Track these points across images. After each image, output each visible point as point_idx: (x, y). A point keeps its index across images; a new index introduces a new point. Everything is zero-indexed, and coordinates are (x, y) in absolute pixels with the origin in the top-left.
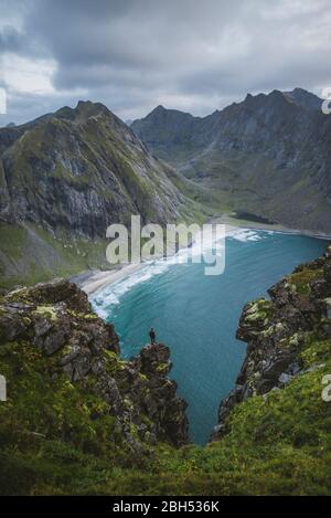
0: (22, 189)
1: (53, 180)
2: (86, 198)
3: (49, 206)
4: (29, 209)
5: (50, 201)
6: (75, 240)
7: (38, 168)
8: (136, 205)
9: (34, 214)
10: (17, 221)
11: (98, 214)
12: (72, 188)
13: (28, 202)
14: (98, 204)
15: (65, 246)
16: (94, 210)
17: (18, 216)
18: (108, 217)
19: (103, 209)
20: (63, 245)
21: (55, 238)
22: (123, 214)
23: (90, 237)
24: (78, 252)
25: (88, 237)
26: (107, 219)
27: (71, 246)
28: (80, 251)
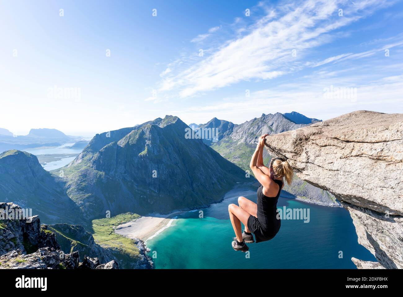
0: (123, 162)
1: (141, 157)
2: (158, 169)
3: (136, 172)
5: (138, 169)
6: (148, 193)
7: (134, 150)
8: (189, 174)
9: (128, 176)
10: (117, 179)
11: (164, 178)
12: (151, 162)
13: (126, 168)
14: (165, 172)
15: (142, 196)
16: (162, 175)
17: (119, 176)
18: (170, 180)
19: (167, 175)
20: (141, 196)
21: (137, 191)
22: (179, 179)
23: (157, 192)
24: (149, 201)
25: (156, 191)
26: (169, 181)
27: (145, 197)
28: (150, 200)
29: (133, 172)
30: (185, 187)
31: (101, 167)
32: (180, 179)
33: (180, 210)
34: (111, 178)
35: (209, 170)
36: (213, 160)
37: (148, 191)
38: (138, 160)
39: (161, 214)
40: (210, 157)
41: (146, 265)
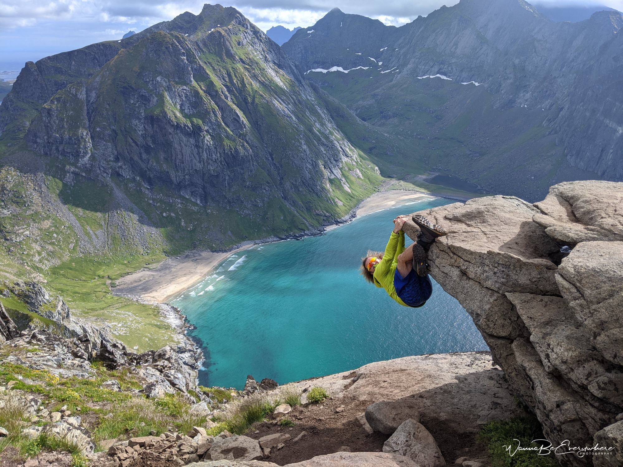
0: (108, 132)
1: (152, 120)
2: (197, 146)
3: (144, 156)
4: (117, 159)
5: (147, 149)
6: (179, 205)
7: (132, 102)
8: (273, 159)
9: (124, 167)
10: (100, 176)
11: (214, 170)
12: (178, 132)
13: (116, 150)
14: (214, 156)
15: (164, 214)
16: (209, 164)
17: (102, 169)
18: (229, 176)
19: (221, 163)
20: (162, 213)
21: (151, 202)
22: (251, 171)
23: (201, 202)
24: (183, 224)
25: (198, 202)
26: (227, 178)
27: (173, 215)
28: (185, 223)
29: (136, 158)
30: (265, 190)
31: (54, 148)
32: (254, 172)
33: (257, 241)
34: (84, 174)
35: (322, 149)
36: (331, 122)
37: (179, 201)
38: (144, 126)
39: (213, 252)
40: (323, 115)
41: (189, 355)
